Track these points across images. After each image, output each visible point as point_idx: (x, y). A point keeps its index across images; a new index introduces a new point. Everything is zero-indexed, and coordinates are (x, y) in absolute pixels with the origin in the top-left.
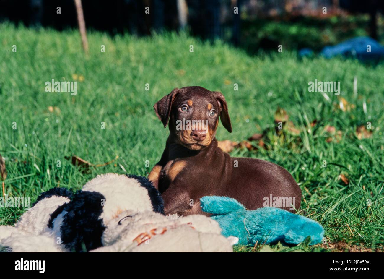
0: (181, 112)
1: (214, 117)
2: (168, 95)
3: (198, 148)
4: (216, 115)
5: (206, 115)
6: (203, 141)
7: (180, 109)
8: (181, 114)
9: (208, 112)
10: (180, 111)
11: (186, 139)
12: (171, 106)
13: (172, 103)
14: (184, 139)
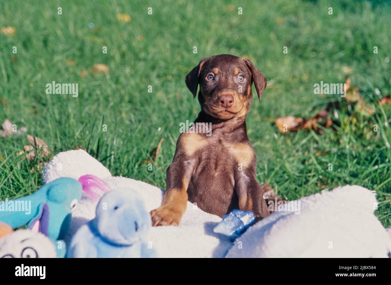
1: (243, 82)
4: (245, 80)
5: (233, 80)
6: (232, 107)
7: (206, 78)
11: (213, 107)
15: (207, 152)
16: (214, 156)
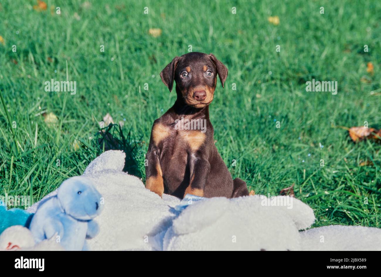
0: (183, 79)
1: (211, 76)
2: (171, 63)
3: (203, 106)
4: (212, 74)
5: (203, 76)
6: (205, 100)
7: (181, 76)
8: (183, 80)
9: (204, 74)
10: (181, 78)
11: (190, 101)
12: (174, 74)
13: (174, 70)
14: (189, 102)
15: (167, 142)
16: (171, 145)
